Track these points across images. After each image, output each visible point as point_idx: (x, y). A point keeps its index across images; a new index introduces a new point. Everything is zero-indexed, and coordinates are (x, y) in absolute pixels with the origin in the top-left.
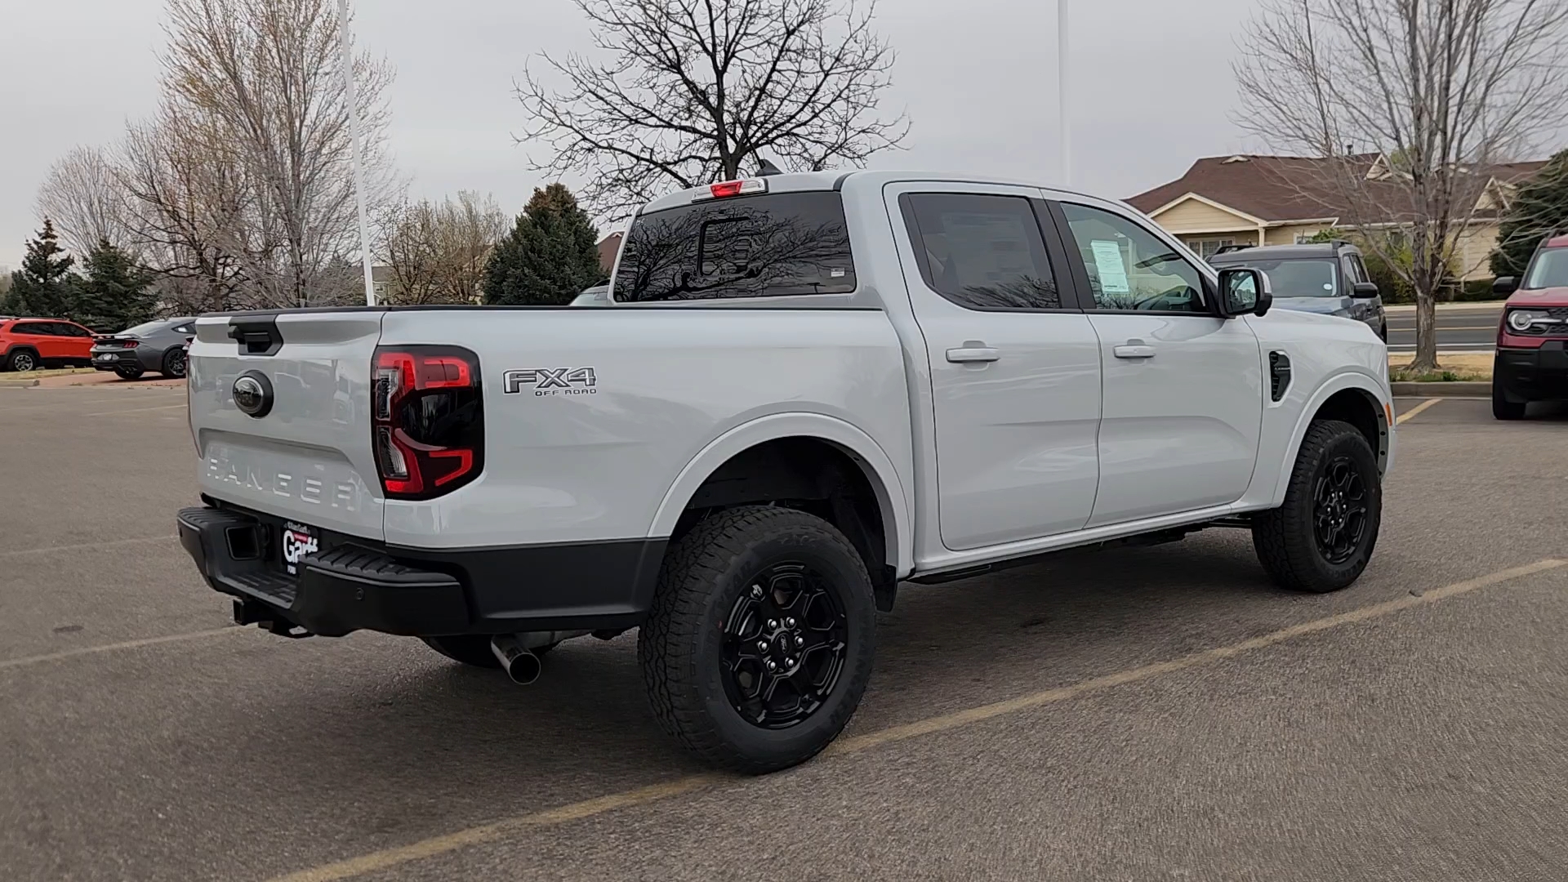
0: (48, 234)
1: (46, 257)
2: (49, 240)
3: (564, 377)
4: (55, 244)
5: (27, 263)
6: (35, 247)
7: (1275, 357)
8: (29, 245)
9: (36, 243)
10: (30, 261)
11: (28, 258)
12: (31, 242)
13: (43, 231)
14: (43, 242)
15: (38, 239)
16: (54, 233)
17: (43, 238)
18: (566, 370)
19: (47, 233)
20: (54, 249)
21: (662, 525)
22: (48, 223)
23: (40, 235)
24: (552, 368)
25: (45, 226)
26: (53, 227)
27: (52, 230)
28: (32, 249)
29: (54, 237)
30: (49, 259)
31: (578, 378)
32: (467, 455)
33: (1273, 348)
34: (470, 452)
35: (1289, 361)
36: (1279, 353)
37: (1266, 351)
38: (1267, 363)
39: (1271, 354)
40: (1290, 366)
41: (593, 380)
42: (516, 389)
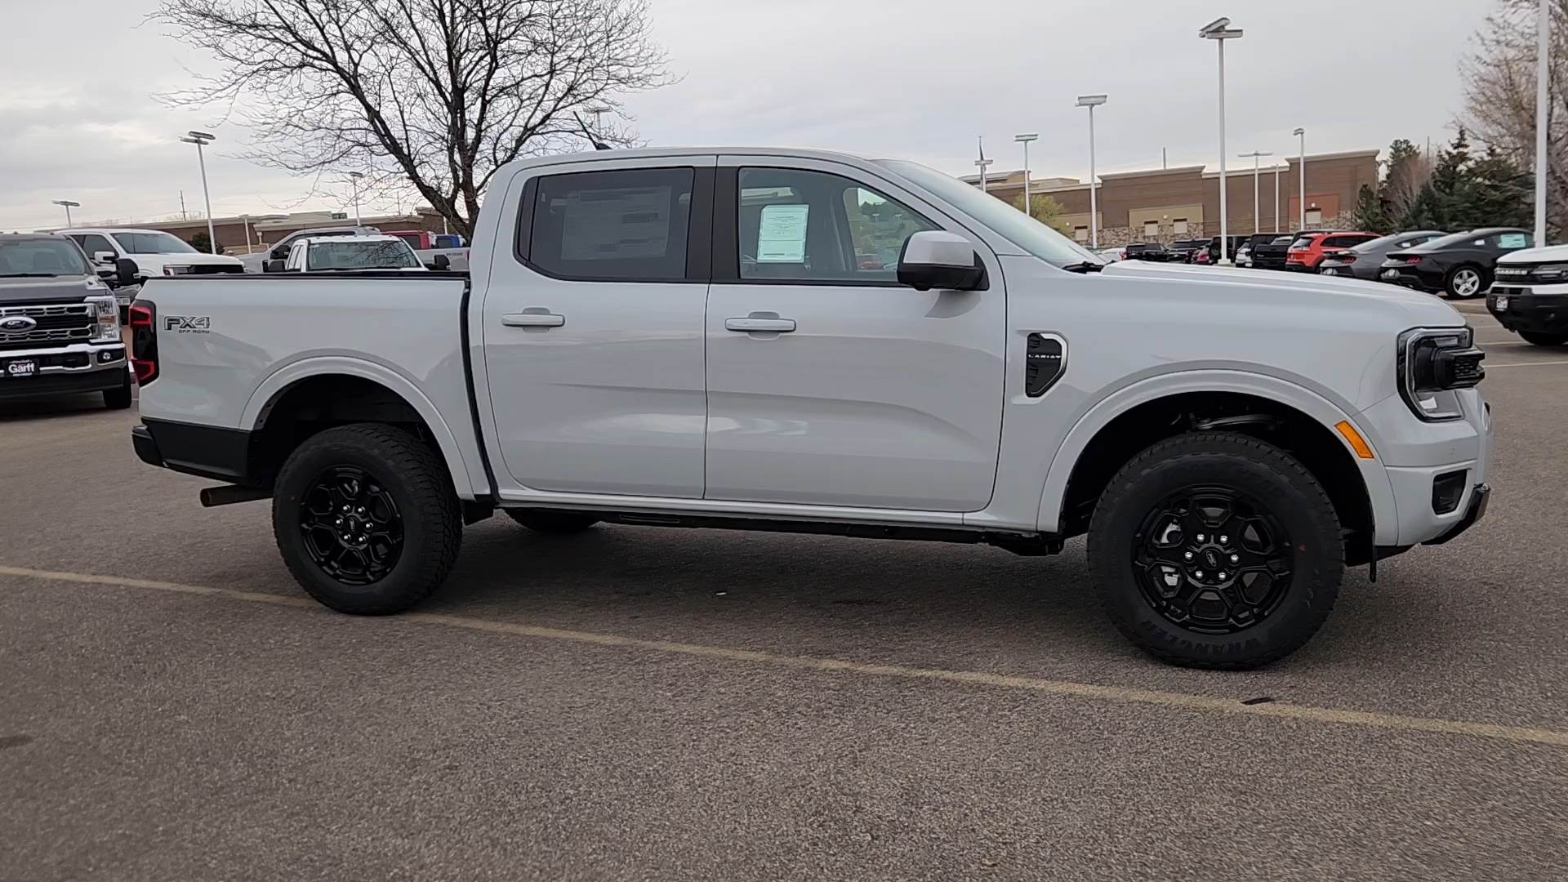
0: (1460, 145)
1: (1455, 168)
2: (1461, 149)
3: (193, 322)
4: (1466, 154)
5: (1437, 174)
6: (1447, 157)
7: (1035, 340)
8: (1441, 156)
9: (1449, 153)
10: (1439, 172)
11: (1437, 169)
12: (1443, 153)
13: (1457, 141)
14: (1455, 152)
15: (1451, 149)
16: (1466, 142)
17: (1455, 148)
18: (193, 318)
19: (1459, 143)
20: (1463, 158)
21: (248, 422)
22: (1462, 133)
23: (1452, 145)
24: (188, 317)
25: (1459, 136)
26: (1466, 136)
27: (1464, 140)
28: (1443, 159)
29: (1466, 146)
30: (1458, 169)
31: (200, 323)
33: (1035, 329)
34: (153, 363)
35: (1060, 346)
36: (1045, 336)
37: (1020, 332)
38: (1020, 347)
39: (1030, 336)
40: (1060, 354)
41: (208, 325)
42: (170, 328)
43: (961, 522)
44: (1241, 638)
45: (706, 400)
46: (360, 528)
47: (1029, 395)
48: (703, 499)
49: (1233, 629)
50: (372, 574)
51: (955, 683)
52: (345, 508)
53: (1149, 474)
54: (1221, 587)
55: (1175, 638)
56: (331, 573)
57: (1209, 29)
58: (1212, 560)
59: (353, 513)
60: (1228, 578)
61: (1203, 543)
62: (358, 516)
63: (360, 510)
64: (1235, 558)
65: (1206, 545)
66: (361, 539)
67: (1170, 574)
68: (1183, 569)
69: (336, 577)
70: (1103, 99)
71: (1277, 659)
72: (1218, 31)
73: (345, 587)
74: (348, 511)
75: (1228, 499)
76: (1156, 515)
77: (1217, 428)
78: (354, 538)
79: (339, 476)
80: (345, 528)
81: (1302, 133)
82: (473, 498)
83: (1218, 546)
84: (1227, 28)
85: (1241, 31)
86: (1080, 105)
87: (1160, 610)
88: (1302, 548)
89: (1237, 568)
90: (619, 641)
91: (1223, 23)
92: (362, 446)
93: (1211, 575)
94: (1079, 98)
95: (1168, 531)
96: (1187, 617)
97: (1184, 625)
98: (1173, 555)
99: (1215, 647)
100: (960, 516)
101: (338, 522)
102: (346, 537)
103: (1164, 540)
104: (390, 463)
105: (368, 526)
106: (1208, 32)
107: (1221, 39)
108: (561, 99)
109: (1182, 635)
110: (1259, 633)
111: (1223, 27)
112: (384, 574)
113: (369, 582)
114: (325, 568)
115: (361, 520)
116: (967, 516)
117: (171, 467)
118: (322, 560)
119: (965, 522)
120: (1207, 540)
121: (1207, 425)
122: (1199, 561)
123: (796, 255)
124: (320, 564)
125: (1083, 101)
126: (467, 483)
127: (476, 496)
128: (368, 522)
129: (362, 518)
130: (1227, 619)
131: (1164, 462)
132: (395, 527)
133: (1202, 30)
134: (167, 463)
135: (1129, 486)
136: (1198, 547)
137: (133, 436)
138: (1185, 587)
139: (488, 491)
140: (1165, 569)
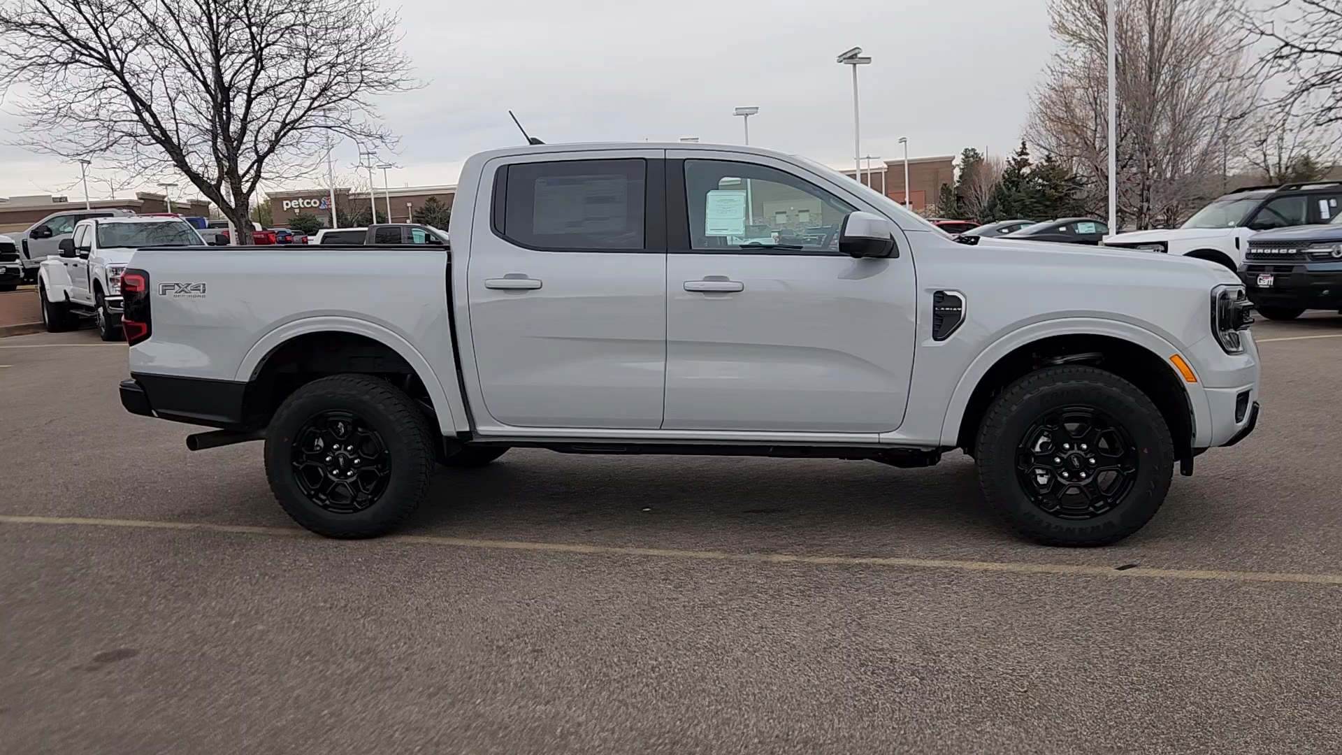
0: (1023, 153)
1: (1019, 171)
2: (1024, 157)
3: (189, 288)
4: (1027, 160)
5: (1006, 176)
6: (1013, 162)
7: (940, 297)
8: (1009, 162)
9: (1014, 159)
10: (1008, 174)
11: (1006, 172)
12: (1010, 159)
13: (1020, 150)
14: (1019, 159)
15: (1016, 157)
16: (1027, 151)
17: (1019, 155)
18: (189, 284)
19: (1022, 151)
20: (1025, 163)
21: (244, 375)
22: (1024, 144)
23: (1017, 153)
24: (183, 283)
25: (1021, 146)
26: (1027, 146)
27: (1026, 148)
28: (1010, 164)
29: (1027, 154)
30: (1021, 172)
31: (196, 288)
32: (144, 325)
33: (940, 288)
34: (145, 324)
35: (960, 301)
36: (949, 293)
37: (928, 290)
38: (928, 302)
39: (935, 294)
40: (961, 307)
41: (204, 291)
42: (164, 293)
43: (877, 441)
44: (1099, 522)
45: (666, 347)
46: (349, 464)
47: (936, 339)
48: (660, 429)
49: (1093, 515)
50: (359, 503)
51: (891, 568)
52: (335, 447)
53: (1030, 398)
54: (1083, 483)
55: (1049, 525)
56: (320, 504)
57: (845, 56)
58: (1076, 463)
59: (342, 451)
60: (1088, 476)
61: (1068, 450)
62: (347, 454)
63: (349, 448)
64: (1093, 461)
65: (1071, 452)
66: (349, 474)
67: (1042, 475)
68: (1053, 472)
69: (325, 507)
70: (755, 110)
71: (1125, 536)
72: (852, 58)
73: (333, 516)
74: (337, 450)
75: (1089, 415)
76: (1033, 430)
77: (1067, 363)
78: (343, 473)
79: (331, 419)
80: (335, 464)
81: (905, 141)
82: (455, 434)
83: (1080, 452)
84: (859, 56)
85: (870, 58)
86: (738, 115)
87: (1038, 503)
88: (1146, 451)
89: (1095, 469)
90: (592, 549)
91: (857, 51)
92: (354, 392)
93: (1074, 475)
94: (736, 109)
95: (1040, 441)
96: (1058, 507)
97: (1056, 514)
98: (1045, 460)
99: (1081, 529)
100: (876, 436)
101: (328, 459)
102: (335, 472)
103: (1038, 449)
104: (381, 407)
105: (356, 461)
106: (845, 59)
107: (855, 64)
108: (314, 99)
109: (1055, 521)
110: (1114, 517)
111: (856, 55)
112: (372, 502)
113: (356, 510)
114: (314, 500)
115: (350, 457)
116: (882, 436)
117: (161, 416)
118: (313, 492)
119: (881, 441)
120: (1072, 448)
121: (1059, 361)
122: (1066, 464)
123: (737, 230)
124: (310, 496)
125: (739, 111)
126: (450, 422)
127: (458, 433)
128: (356, 459)
129: (351, 455)
130: (1088, 508)
131: (1041, 389)
132: (384, 460)
133: (839, 57)
134: (157, 412)
135: (1014, 408)
136: (1065, 454)
137: (120, 389)
138: (1055, 486)
139: (467, 429)
140: (1039, 471)
